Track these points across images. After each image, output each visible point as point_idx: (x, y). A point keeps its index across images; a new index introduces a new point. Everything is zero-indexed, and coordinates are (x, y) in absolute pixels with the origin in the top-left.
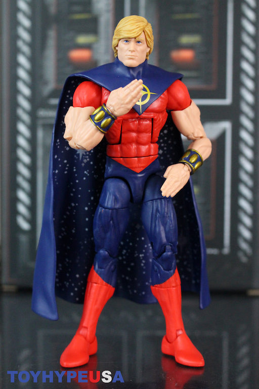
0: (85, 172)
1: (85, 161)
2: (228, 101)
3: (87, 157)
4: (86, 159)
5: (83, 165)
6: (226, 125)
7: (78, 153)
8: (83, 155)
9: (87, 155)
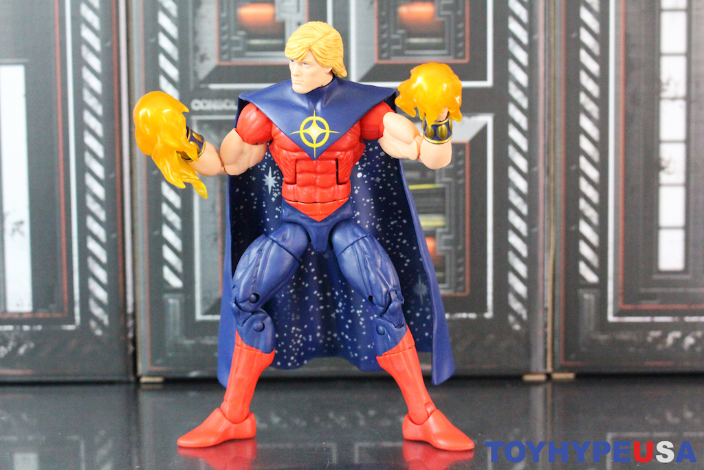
0: (277, 209)
1: (275, 195)
2: (489, 83)
3: (278, 190)
4: (277, 192)
5: (273, 199)
6: (487, 119)
7: (266, 184)
8: (272, 187)
9: (277, 188)
